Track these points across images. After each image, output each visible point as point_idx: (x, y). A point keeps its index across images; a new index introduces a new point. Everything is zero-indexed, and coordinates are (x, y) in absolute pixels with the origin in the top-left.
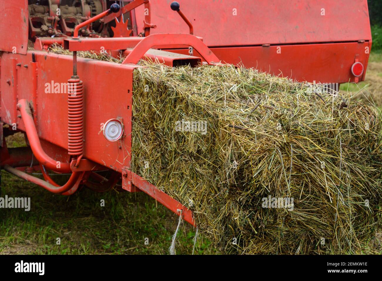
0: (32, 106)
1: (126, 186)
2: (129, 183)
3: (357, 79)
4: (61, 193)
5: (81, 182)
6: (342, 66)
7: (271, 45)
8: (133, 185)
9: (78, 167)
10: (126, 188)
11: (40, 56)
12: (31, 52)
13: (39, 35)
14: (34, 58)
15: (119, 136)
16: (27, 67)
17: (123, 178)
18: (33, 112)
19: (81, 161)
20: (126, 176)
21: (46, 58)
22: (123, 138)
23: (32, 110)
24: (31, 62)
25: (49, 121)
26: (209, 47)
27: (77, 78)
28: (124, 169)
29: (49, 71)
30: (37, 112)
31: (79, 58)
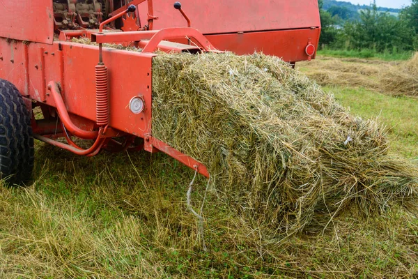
0: (60, 86)
1: (148, 148)
2: (151, 145)
3: (310, 58)
4: (86, 155)
5: (103, 146)
6: (298, 48)
7: (245, 32)
8: (154, 147)
9: (105, 134)
10: (148, 150)
11: (66, 46)
12: (57, 42)
13: (61, 28)
14: (60, 47)
15: (141, 110)
16: (53, 54)
17: (145, 142)
18: (62, 91)
19: (107, 129)
20: (148, 140)
21: (71, 47)
22: (144, 111)
23: (60, 89)
24: (58, 50)
25: (75, 98)
26: (204, 35)
27: (103, 64)
28: (146, 136)
29: (75, 57)
30: (64, 91)
31: (104, 48)
